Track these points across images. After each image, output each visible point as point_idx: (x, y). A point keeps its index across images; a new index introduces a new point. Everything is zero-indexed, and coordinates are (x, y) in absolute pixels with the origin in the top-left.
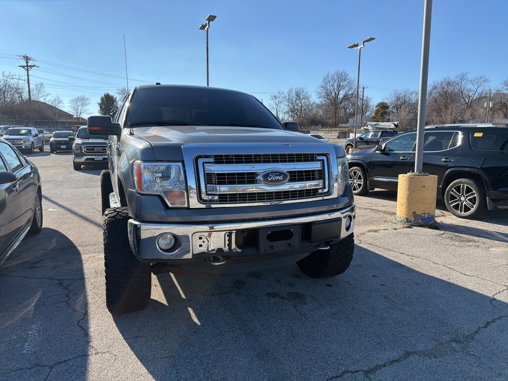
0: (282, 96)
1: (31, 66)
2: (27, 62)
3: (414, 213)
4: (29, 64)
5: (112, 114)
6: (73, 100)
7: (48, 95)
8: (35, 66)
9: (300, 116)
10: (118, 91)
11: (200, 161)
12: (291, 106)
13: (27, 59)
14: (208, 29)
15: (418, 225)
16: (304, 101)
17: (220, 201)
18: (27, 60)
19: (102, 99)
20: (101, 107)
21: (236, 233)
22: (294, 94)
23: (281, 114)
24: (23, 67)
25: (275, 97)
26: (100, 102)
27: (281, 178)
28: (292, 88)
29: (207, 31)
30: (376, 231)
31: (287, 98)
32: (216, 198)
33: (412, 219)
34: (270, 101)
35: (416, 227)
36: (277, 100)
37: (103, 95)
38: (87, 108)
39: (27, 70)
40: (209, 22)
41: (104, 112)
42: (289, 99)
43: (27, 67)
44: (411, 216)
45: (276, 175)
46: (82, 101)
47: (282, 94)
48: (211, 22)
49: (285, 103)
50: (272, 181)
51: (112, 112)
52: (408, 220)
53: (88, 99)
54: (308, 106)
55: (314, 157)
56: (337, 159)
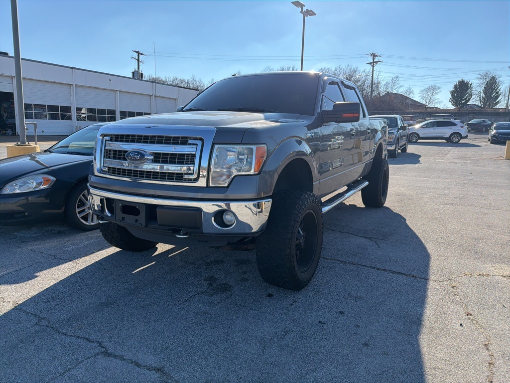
2: (374, 59)
4: (375, 61)
5: (464, 102)
6: (424, 90)
7: (401, 86)
8: (379, 61)
10: (479, 76)
11: (105, 139)
13: (374, 56)
17: (108, 172)
19: (455, 86)
20: (453, 95)
21: (106, 199)
24: (370, 64)
26: (452, 89)
27: (138, 157)
32: (107, 169)
37: (456, 82)
38: (436, 97)
39: (373, 66)
41: (456, 100)
43: (373, 64)
45: (135, 155)
46: (434, 89)
51: (465, 99)
53: (439, 88)
55: (187, 141)
56: (213, 144)
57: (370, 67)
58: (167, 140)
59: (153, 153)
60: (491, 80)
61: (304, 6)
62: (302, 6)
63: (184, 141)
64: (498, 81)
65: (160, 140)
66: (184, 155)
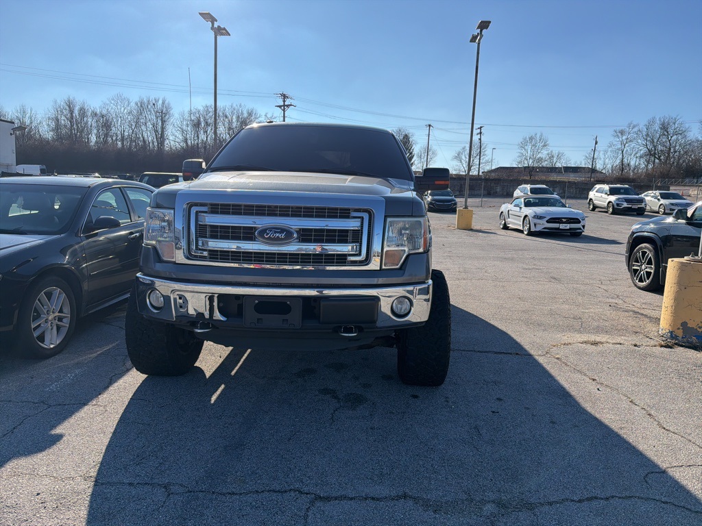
0: (636, 129)
1: (288, 106)
2: (284, 101)
3: (684, 324)
4: (286, 104)
8: (291, 105)
9: (666, 161)
11: (194, 210)
12: (650, 147)
13: (284, 97)
14: (479, 40)
15: (687, 344)
16: (675, 137)
17: (210, 258)
18: (284, 99)
21: (218, 297)
22: (657, 127)
23: (635, 159)
24: (280, 107)
25: (622, 133)
27: (283, 236)
28: (654, 118)
29: (479, 44)
30: (595, 343)
31: (644, 133)
32: (205, 254)
33: (680, 333)
34: (612, 139)
35: (681, 348)
36: (624, 138)
39: (284, 110)
40: (481, 31)
42: (647, 135)
43: (284, 107)
44: (678, 329)
45: (276, 232)
47: (634, 127)
48: (484, 31)
49: (639, 141)
50: (269, 238)
52: (672, 335)
54: (683, 146)
55: (349, 213)
56: (386, 217)
57: (280, 111)
58: (321, 213)
59: (300, 229)
60: (404, 138)
61: (216, 21)
62: (213, 20)
63: (345, 214)
64: (411, 140)
65: (308, 212)
66: (347, 231)
